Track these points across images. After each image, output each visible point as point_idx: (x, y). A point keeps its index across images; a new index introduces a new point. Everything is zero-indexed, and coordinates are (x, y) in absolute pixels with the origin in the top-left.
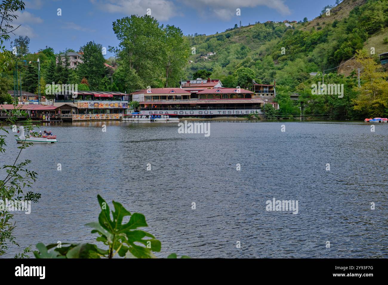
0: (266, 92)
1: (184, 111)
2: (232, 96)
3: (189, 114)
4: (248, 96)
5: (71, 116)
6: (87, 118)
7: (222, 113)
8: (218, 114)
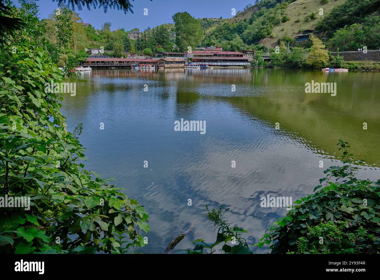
0: (249, 54)
1: (213, 63)
2: (227, 56)
3: (216, 65)
4: (241, 56)
5: (164, 65)
6: (170, 66)
7: (231, 64)
8: (230, 64)
